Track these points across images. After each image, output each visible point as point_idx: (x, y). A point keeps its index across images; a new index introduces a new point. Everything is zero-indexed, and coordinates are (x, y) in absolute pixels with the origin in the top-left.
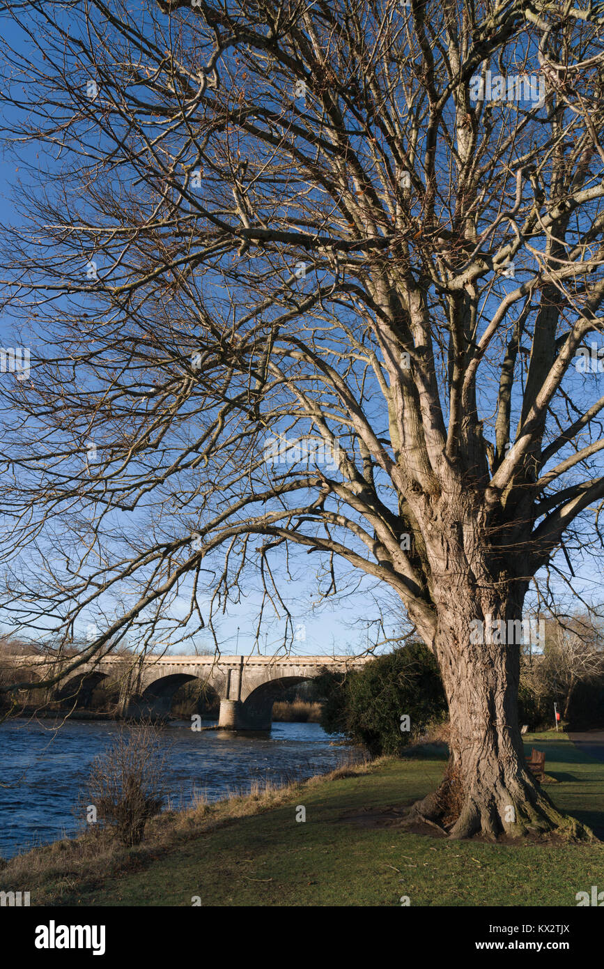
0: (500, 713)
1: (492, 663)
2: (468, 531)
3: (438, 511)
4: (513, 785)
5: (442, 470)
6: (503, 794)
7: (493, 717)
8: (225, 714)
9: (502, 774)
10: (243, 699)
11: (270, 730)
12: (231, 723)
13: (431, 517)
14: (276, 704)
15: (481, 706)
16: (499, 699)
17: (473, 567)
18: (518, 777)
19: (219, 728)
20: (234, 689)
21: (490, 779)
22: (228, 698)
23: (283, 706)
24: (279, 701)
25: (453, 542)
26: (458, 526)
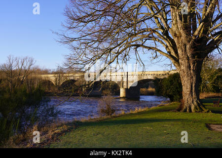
0: (194, 88)
1: (192, 77)
2: (188, 46)
3: (180, 41)
4: (195, 103)
5: (181, 31)
6: (192, 105)
7: (192, 89)
8: (122, 93)
9: (193, 101)
10: (129, 88)
11: (139, 98)
12: (125, 96)
13: (179, 43)
14: (141, 89)
15: (189, 87)
16: (194, 85)
17: (188, 55)
18: (197, 101)
19: (120, 98)
20: (125, 84)
21: (190, 102)
22: (123, 87)
23: (144, 90)
24: (142, 88)
25: (183, 49)
26: (185, 45)
